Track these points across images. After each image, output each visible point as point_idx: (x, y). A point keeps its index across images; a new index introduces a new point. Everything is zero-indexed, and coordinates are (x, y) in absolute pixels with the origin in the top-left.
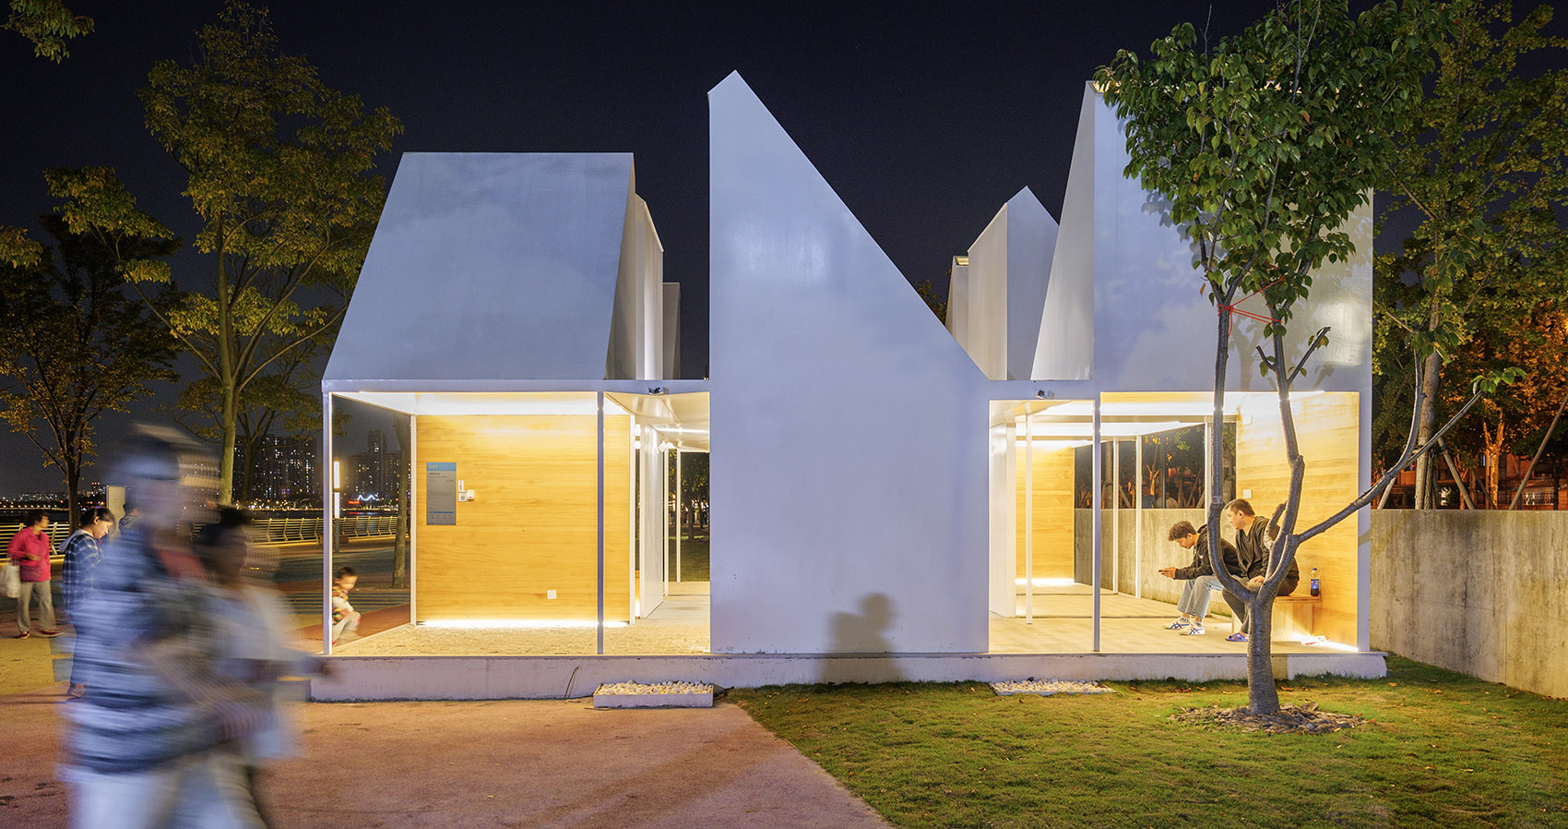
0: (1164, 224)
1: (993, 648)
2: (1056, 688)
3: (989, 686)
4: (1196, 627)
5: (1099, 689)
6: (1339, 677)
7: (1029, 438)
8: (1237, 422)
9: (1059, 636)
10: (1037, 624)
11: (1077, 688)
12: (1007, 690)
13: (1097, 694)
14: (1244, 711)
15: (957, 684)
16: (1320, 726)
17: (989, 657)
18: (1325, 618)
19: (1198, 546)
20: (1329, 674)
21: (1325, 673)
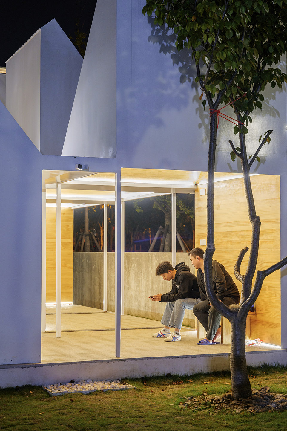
0: (162, 52)
1: (45, 359)
2: (93, 388)
3: (42, 388)
4: (176, 336)
5: (122, 386)
6: (271, 367)
7: (59, 201)
8: (195, 194)
9: (84, 346)
10: (65, 338)
11: (108, 386)
12: (57, 391)
13: (122, 390)
14: (229, 396)
15: (18, 388)
16: (281, 405)
17: (42, 366)
18: (259, 327)
19: (176, 278)
20: (265, 365)
21: (263, 364)
